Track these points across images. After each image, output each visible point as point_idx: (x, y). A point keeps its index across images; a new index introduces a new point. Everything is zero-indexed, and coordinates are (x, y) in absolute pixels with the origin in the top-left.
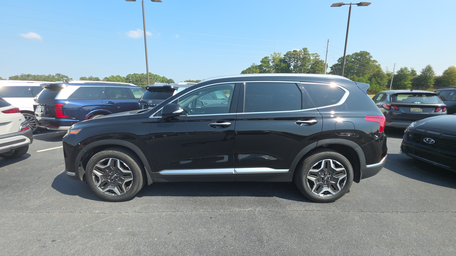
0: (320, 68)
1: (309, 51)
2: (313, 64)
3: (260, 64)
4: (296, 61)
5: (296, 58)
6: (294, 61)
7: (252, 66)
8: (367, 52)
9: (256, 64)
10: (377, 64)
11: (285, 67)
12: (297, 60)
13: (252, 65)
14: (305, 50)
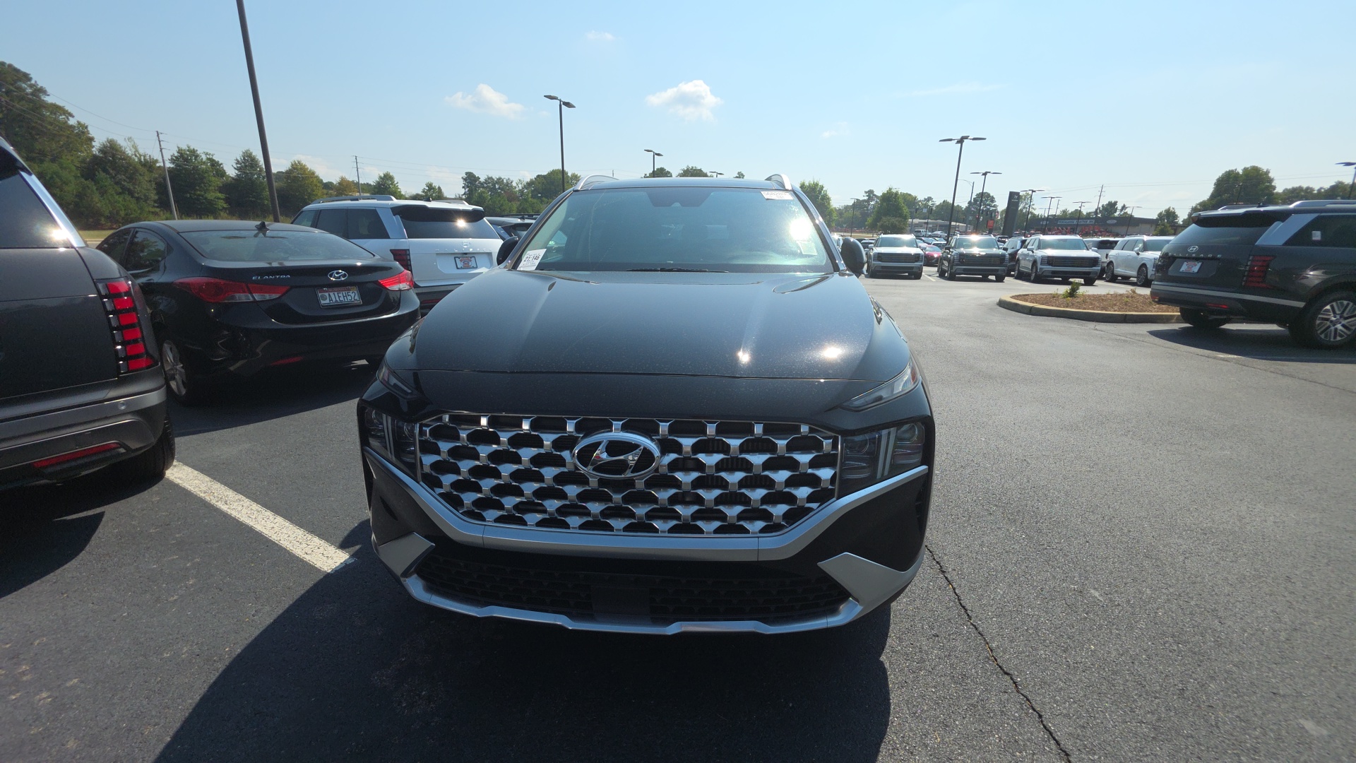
10: (72, 122)
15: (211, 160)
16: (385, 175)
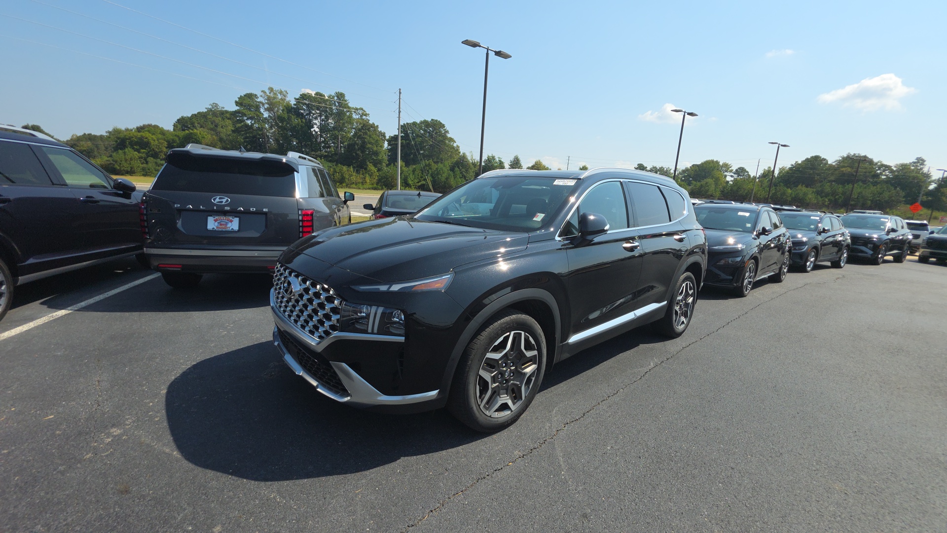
0: (373, 139)
1: (349, 101)
2: (360, 130)
3: (234, 108)
4: (323, 117)
5: (322, 111)
6: (319, 116)
7: (210, 110)
8: (441, 123)
9: (223, 108)
10: (455, 145)
11: (301, 126)
12: (326, 114)
13: (210, 107)
14: (340, 96)
15: (500, 161)
16: (583, 167)
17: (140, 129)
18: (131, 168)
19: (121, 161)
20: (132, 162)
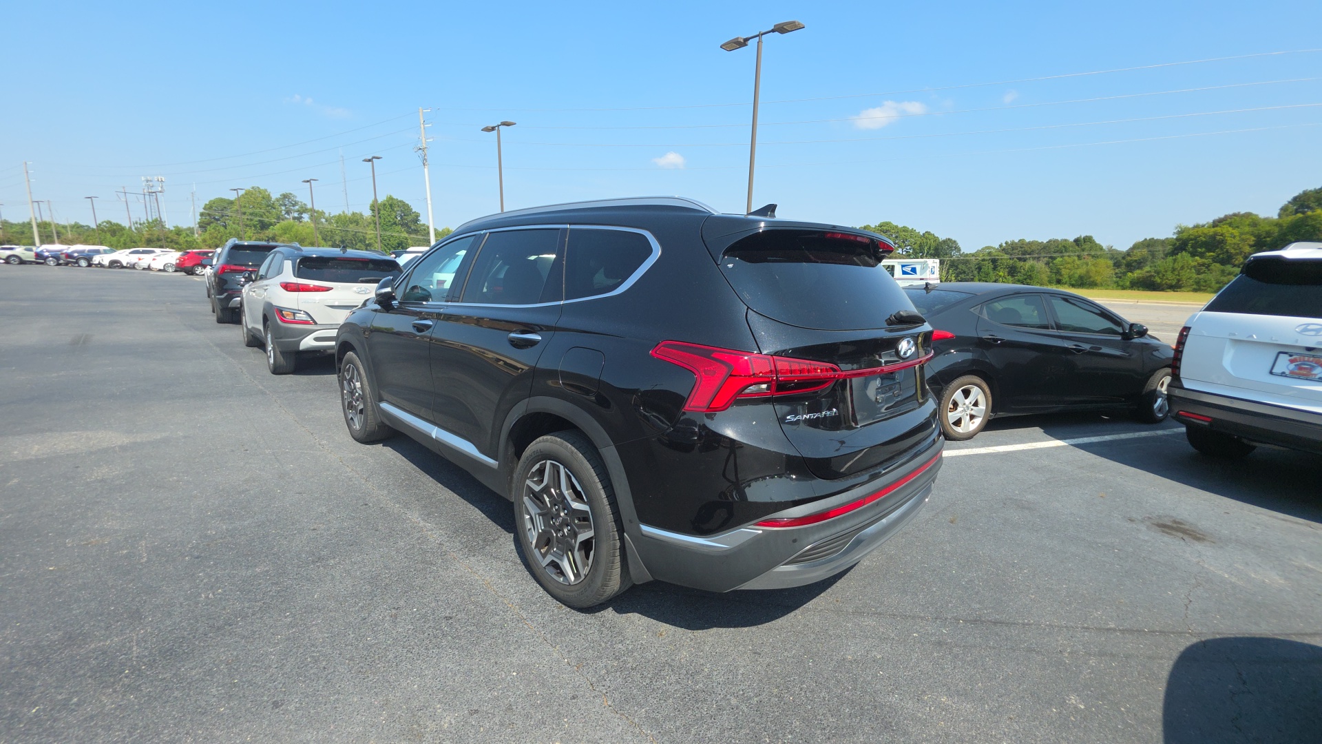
17: (1216, 223)
18: (1179, 280)
19: (1166, 271)
20: (1182, 273)
